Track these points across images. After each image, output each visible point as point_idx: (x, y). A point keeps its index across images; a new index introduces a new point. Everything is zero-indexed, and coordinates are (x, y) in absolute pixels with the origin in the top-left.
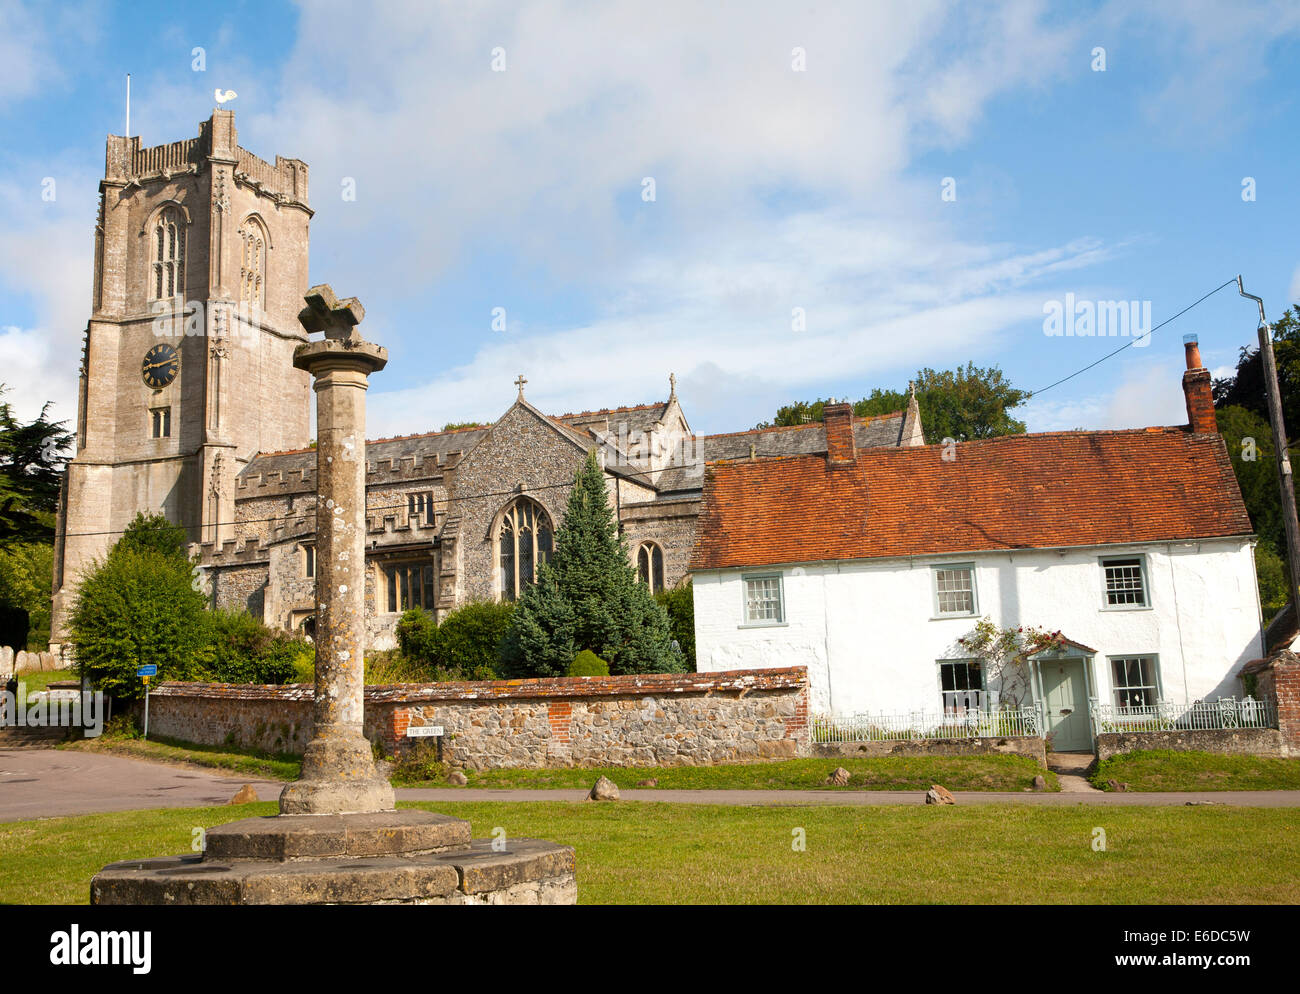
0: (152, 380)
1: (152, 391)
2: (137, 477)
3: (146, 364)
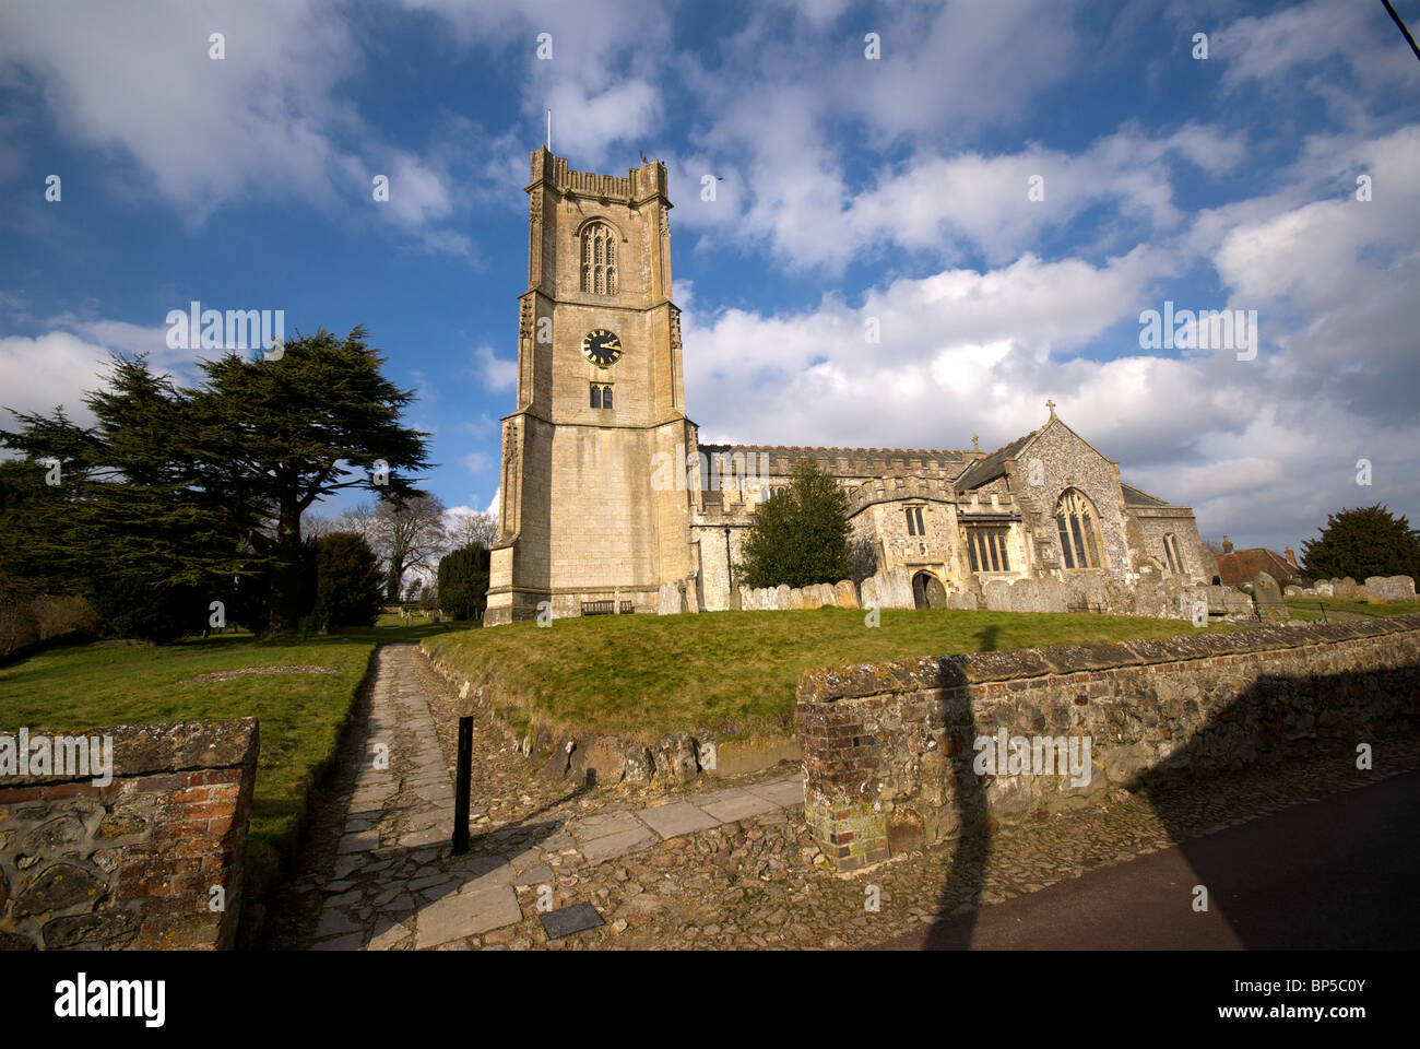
0: (594, 358)
1: (593, 367)
2: (582, 439)
3: (586, 342)
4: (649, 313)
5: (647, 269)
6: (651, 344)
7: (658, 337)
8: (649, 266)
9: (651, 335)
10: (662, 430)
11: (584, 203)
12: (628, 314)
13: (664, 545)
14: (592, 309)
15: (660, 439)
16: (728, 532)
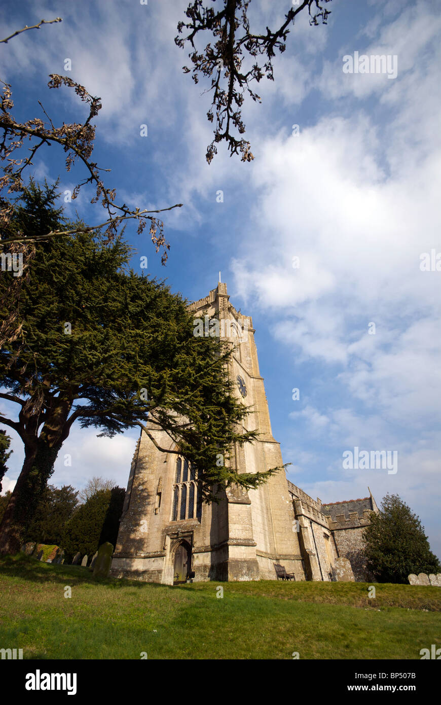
0: (241, 390)
1: (241, 395)
3: (238, 379)
4: (252, 379)
5: (248, 358)
6: (254, 395)
7: (258, 393)
8: (250, 357)
9: (254, 390)
10: (267, 445)
11: (231, 314)
12: (247, 376)
13: (275, 522)
14: (238, 364)
15: (266, 450)
16: (311, 523)
